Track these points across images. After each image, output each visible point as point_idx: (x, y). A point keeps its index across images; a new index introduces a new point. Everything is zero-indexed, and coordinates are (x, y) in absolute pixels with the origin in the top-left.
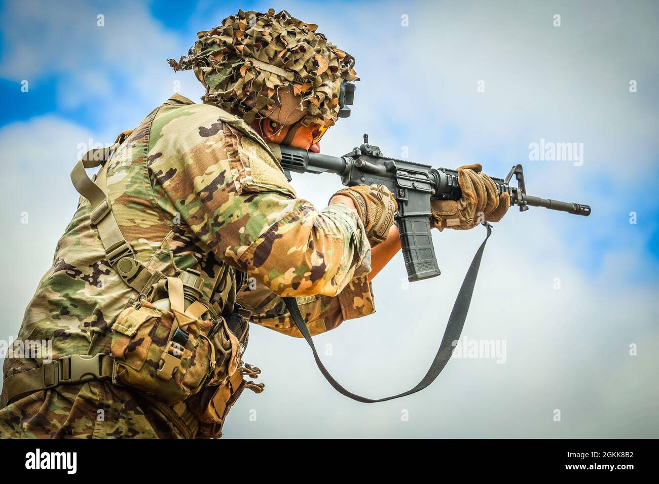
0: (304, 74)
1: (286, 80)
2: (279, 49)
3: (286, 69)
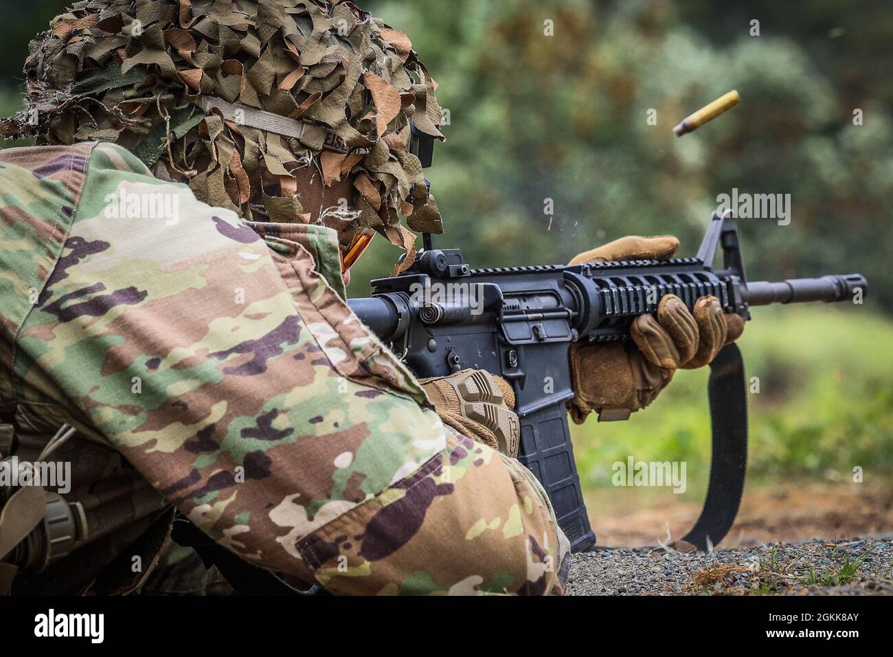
0: (349, 134)
1: (303, 146)
2: (281, 70)
3: (302, 119)
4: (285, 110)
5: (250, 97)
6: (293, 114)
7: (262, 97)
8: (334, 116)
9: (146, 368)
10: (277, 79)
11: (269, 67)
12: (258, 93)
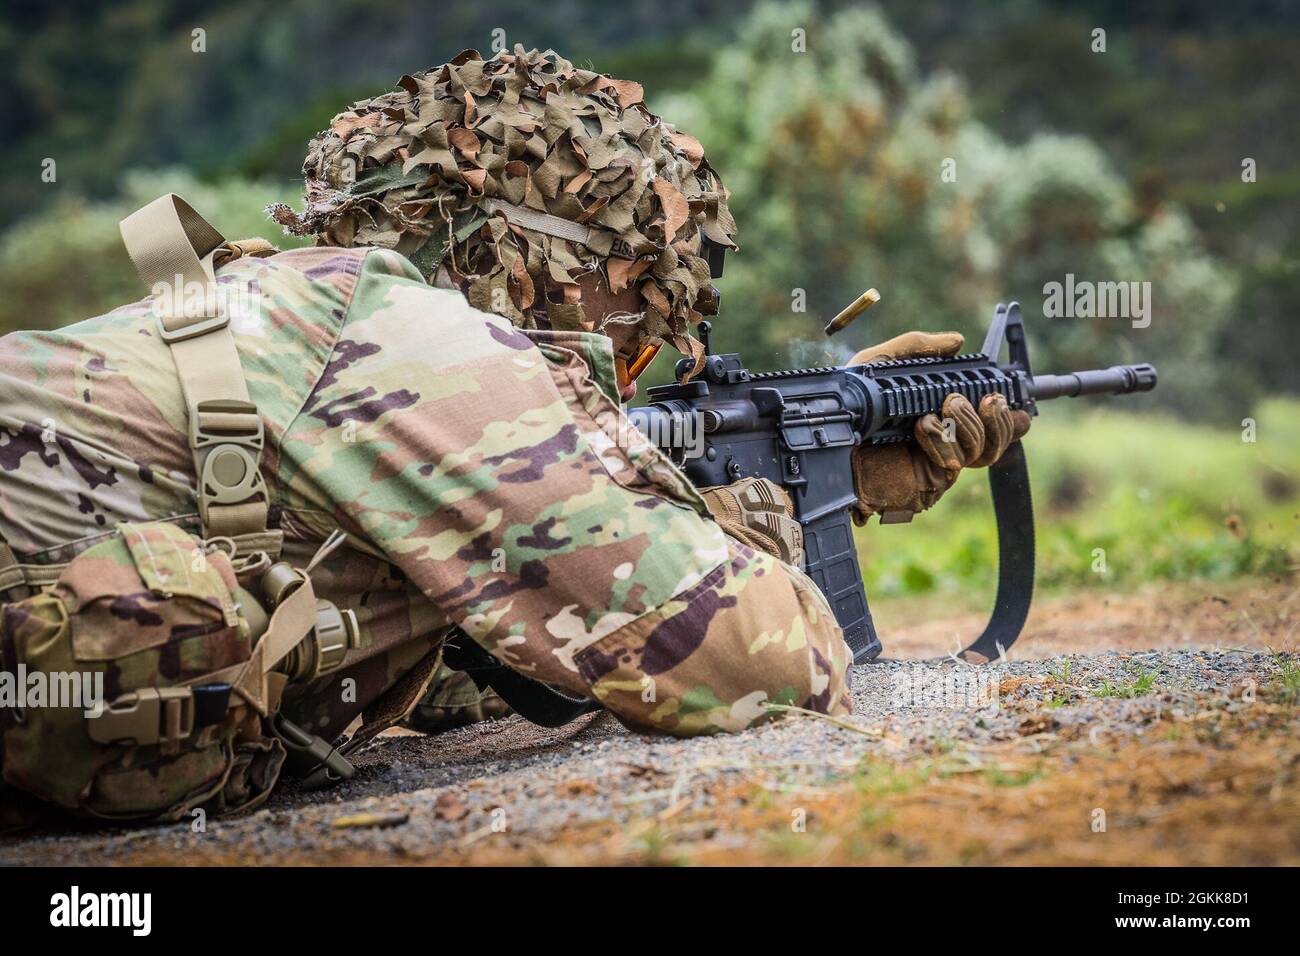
0: (637, 240)
1: (589, 251)
2: (568, 173)
3: (588, 223)
4: (570, 215)
5: (535, 200)
6: (580, 218)
7: (547, 200)
8: (621, 221)
9: (419, 474)
10: (563, 182)
11: (554, 169)
12: (543, 196)
